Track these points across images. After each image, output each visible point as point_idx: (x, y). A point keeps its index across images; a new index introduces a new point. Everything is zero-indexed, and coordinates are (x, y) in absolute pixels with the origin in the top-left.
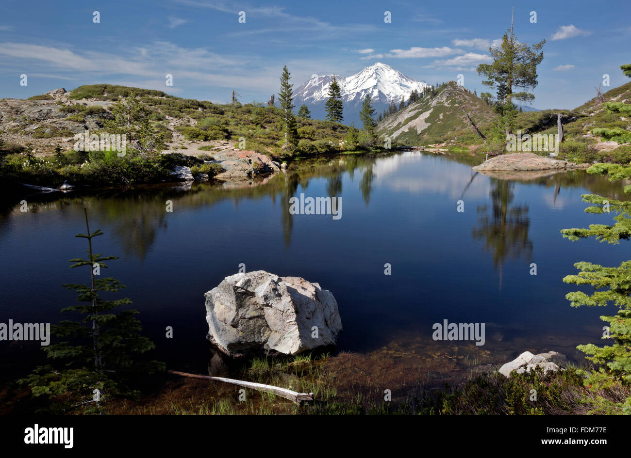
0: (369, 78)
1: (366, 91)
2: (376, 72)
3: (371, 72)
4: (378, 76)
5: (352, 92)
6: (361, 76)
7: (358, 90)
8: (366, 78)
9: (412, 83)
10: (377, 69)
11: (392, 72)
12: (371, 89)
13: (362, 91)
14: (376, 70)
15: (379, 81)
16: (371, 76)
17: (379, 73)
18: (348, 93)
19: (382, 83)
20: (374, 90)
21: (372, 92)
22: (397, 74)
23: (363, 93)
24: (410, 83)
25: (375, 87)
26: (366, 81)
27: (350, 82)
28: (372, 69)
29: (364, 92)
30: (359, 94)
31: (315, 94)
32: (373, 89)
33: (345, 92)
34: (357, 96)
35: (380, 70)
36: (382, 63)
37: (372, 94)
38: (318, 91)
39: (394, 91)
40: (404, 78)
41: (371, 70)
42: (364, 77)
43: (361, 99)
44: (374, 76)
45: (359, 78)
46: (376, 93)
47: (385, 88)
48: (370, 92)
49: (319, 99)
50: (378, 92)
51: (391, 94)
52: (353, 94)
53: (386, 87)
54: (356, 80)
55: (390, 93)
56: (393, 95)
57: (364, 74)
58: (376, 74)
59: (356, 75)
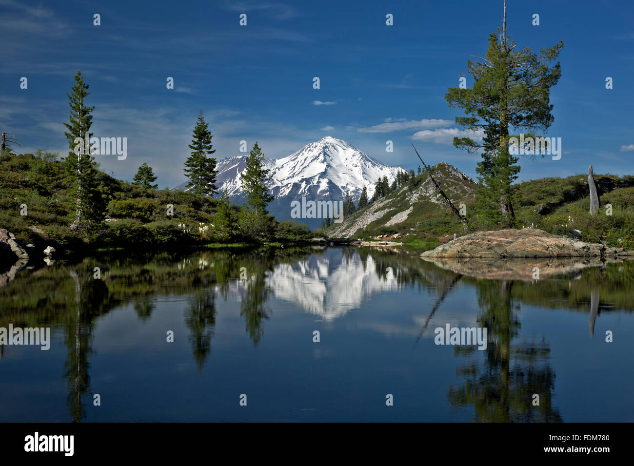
0: (313, 160)
1: (308, 181)
2: (324, 152)
3: (316, 152)
4: (327, 157)
5: (285, 182)
6: (301, 158)
7: (296, 180)
8: (309, 160)
9: (381, 169)
10: (326, 147)
11: (350, 151)
12: (317, 178)
13: (302, 181)
14: (324, 148)
15: (329, 166)
16: (317, 158)
17: (329, 153)
18: (280, 184)
19: (334, 169)
20: (321, 180)
21: (319, 182)
22: (358, 156)
23: (303, 185)
24: (378, 169)
25: (323, 175)
26: (308, 166)
27: (282, 167)
28: (318, 147)
29: (305, 182)
30: (296, 186)
31: (224, 185)
32: (319, 178)
33: (274, 183)
34: (295, 189)
35: (331, 149)
36: (333, 137)
37: (318, 186)
38: (230, 181)
39: (353, 182)
40: (370, 161)
41: (317, 149)
42: (305, 159)
43: (300, 195)
44: (322, 157)
45: (297, 160)
46: (324, 185)
47: (338, 177)
48: (315, 182)
49: (232, 194)
50: (328, 183)
51: (349, 187)
52: (287, 185)
53: (341, 175)
54: (292, 164)
55: (347, 184)
56: (352, 188)
57: (306, 154)
58: (325, 154)
59: (292, 157)
